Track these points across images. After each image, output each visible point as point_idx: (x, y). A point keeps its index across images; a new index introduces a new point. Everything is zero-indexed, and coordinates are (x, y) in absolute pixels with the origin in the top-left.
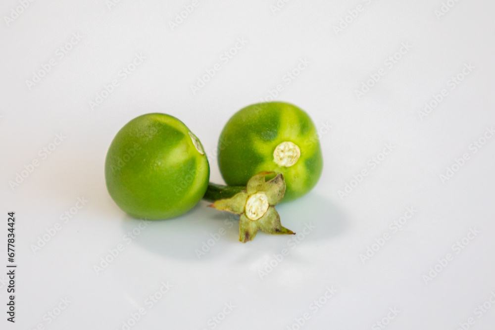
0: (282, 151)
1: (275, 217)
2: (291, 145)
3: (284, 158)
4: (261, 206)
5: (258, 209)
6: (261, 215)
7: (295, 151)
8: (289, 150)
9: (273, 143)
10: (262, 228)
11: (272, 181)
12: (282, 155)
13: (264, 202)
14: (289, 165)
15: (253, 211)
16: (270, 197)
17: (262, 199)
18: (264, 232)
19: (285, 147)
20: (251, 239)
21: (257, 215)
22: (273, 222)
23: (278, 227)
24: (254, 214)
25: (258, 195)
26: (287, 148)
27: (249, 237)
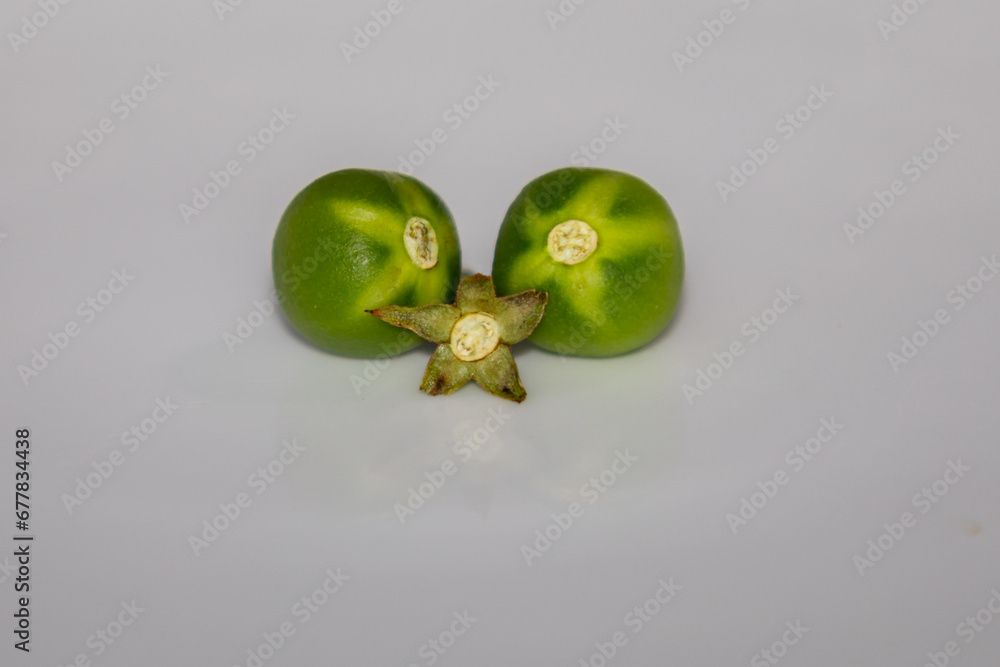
0: (565, 235)
1: (508, 366)
2: (584, 228)
3: (565, 247)
4: (485, 339)
5: (478, 342)
6: (479, 356)
7: (588, 239)
8: (579, 236)
9: (553, 218)
10: (478, 379)
11: (512, 299)
12: (563, 242)
13: (490, 333)
14: (570, 262)
15: (467, 345)
16: (503, 328)
17: (488, 327)
18: (480, 386)
19: (572, 230)
20: (446, 392)
21: (472, 354)
22: (501, 373)
23: (510, 385)
24: (468, 349)
25: (480, 318)
26: (574, 233)
27: (444, 388)
